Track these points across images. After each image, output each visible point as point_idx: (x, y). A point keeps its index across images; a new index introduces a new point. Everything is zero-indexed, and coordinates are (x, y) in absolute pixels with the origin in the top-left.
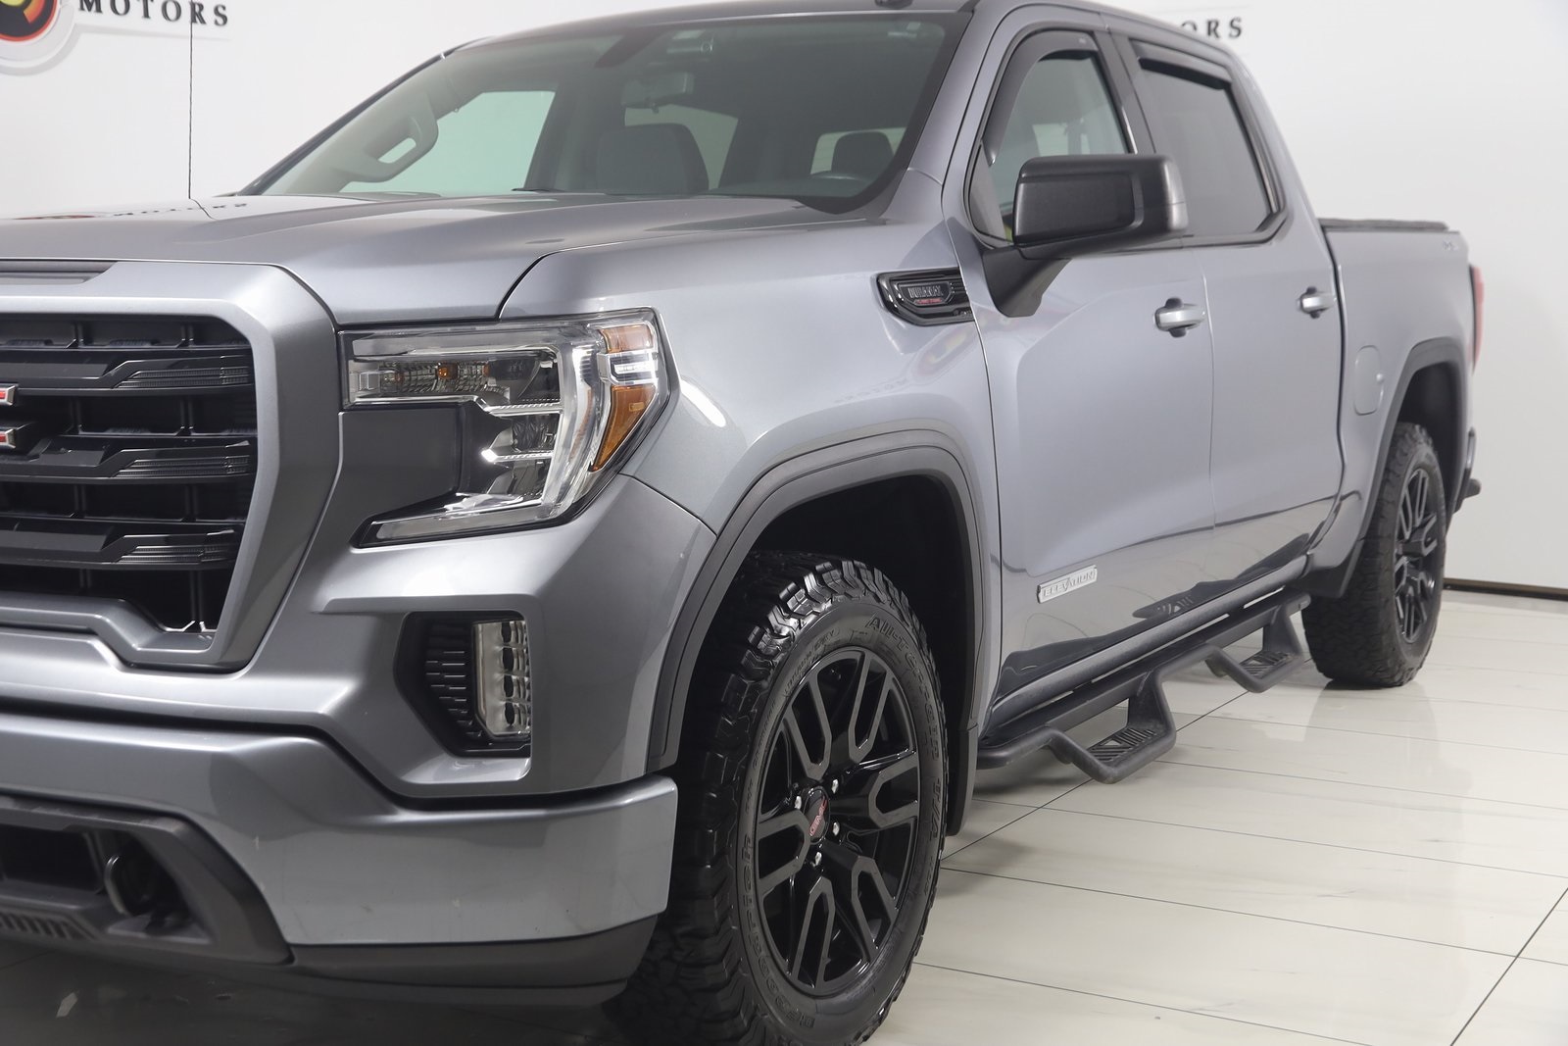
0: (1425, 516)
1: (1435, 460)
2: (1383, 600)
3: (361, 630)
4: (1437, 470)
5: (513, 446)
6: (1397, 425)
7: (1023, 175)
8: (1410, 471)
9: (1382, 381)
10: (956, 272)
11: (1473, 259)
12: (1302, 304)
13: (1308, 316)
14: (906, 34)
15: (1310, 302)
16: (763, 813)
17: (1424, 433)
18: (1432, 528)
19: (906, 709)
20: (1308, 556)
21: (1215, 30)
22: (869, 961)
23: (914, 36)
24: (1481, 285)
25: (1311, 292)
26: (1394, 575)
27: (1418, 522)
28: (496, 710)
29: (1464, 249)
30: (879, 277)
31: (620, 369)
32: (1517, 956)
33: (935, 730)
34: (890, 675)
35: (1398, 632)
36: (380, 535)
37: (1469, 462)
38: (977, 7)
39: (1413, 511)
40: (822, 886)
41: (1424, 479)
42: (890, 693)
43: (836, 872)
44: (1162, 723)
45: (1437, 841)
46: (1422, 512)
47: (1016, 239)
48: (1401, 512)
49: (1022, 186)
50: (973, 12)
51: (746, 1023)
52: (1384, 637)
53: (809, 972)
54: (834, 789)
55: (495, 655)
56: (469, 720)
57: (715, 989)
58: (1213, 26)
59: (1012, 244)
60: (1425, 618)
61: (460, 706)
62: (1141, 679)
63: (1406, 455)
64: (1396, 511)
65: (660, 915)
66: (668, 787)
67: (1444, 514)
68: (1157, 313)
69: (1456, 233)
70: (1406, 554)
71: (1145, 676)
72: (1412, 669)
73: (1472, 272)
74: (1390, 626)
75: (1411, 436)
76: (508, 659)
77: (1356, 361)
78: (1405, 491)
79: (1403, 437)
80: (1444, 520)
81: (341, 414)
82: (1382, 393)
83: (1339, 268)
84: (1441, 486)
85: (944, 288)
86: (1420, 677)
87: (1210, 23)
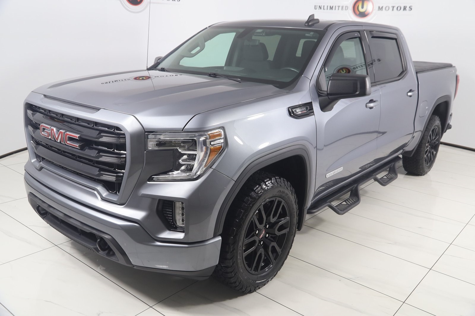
0: (436, 136)
1: (440, 124)
2: (421, 158)
3: (148, 201)
4: (440, 126)
5: (187, 159)
6: (431, 116)
7: (331, 78)
8: (433, 127)
9: (428, 109)
10: (311, 103)
11: (458, 73)
12: (407, 94)
13: (409, 97)
14: (310, 35)
15: (410, 94)
16: (245, 238)
17: (438, 118)
18: (437, 139)
19: (287, 208)
20: (403, 150)
21: (405, 8)
22: (272, 265)
23: (312, 36)
24: (459, 80)
25: (410, 91)
26: (425, 152)
27: (433, 138)
28: (179, 220)
29: (456, 71)
30: (289, 108)
31: (212, 143)
32: (430, 269)
33: (295, 212)
34: (283, 201)
35: (424, 164)
36: (154, 179)
37: (449, 122)
38: (328, 29)
39: (432, 136)
40: (261, 251)
41: (436, 129)
42: (283, 206)
43: (265, 247)
44: (357, 198)
45: (420, 228)
46: (435, 136)
47: (328, 94)
48: (429, 137)
49: (330, 81)
50: (327, 30)
51: (238, 284)
52: (421, 166)
53: (256, 269)
54: (267, 227)
55: (180, 207)
56: (172, 223)
57: (231, 278)
58: (405, 7)
59: (327, 95)
60: (432, 159)
61: (171, 220)
62: (354, 186)
63: (432, 124)
64: (428, 137)
65: (216, 265)
66: (220, 238)
67: (441, 136)
68: (367, 104)
69: (454, 67)
70: (429, 145)
71: (355, 185)
72: (427, 172)
73: (457, 77)
74: (422, 164)
75: (434, 119)
76: (183, 208)
77: (421, 105)
78: (431, 132)
79: (432, 119)
80: (440, 137)
81: (145, 152)
82: (427, 112)
83: (419, 83)
84: (441, 129)
85: (307, 108)
86: (429, 173)
87: (404, 7)
